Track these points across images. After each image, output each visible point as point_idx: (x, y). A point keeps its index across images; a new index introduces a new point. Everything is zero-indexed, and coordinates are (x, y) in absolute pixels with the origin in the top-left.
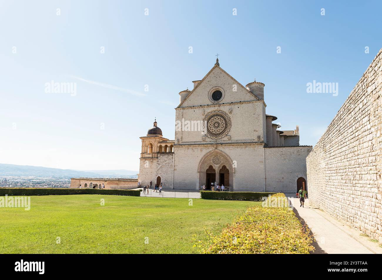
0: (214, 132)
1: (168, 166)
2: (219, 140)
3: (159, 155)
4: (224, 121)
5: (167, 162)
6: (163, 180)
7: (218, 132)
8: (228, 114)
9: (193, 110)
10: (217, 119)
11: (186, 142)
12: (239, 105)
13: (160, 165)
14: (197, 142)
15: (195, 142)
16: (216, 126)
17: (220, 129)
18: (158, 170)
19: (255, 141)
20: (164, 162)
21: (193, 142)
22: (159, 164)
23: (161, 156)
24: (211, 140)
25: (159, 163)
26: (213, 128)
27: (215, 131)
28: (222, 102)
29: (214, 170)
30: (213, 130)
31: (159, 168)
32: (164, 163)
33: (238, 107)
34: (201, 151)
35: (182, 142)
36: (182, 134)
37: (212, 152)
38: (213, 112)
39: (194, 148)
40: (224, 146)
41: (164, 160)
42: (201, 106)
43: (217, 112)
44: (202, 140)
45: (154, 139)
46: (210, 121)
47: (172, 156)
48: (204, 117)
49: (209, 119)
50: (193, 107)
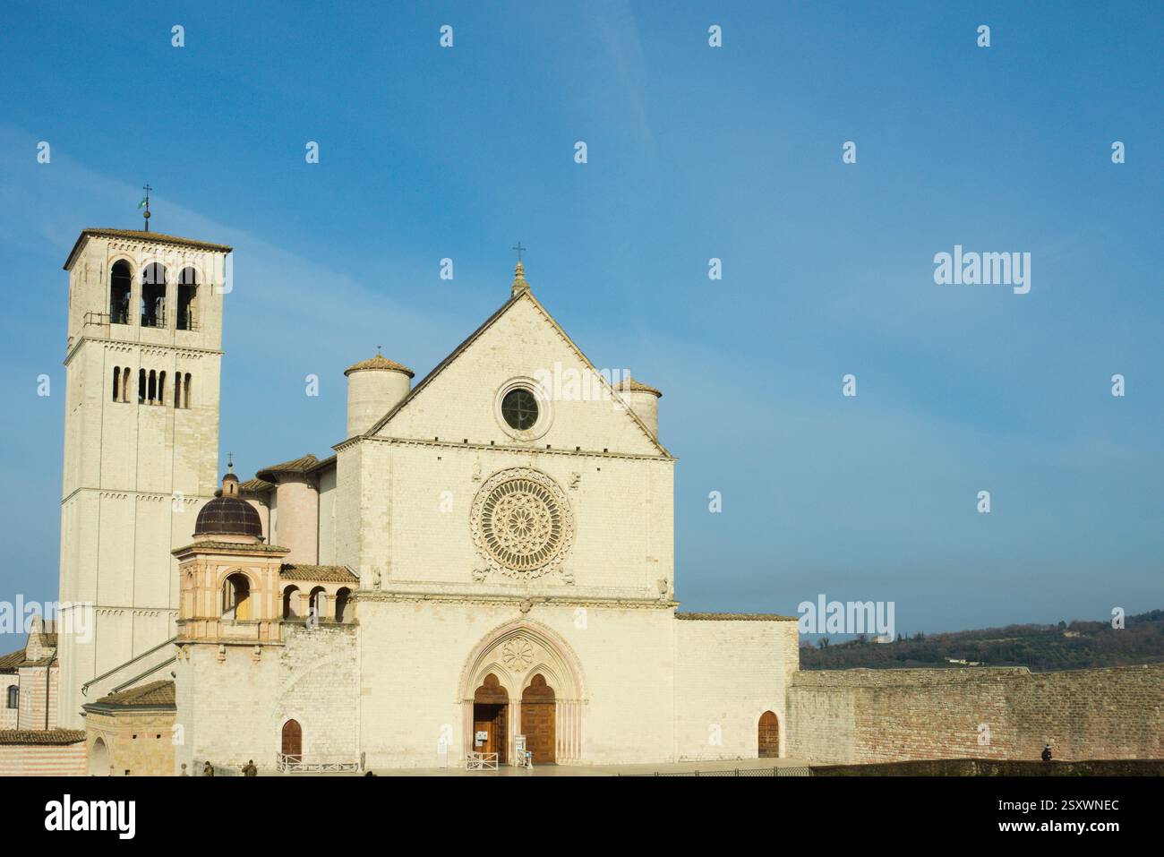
0: (513, 551)
1: (334, 674)
2: (535, 582)
3: (289, 630)
4: (548, 514)
5: (327, 659)
6: (310, 734)
7: (526, 553)
8: (566, 487)
9: (437, 451)
10: (524, 500)
11: (407, 583)
12: (601, 462)
13: (297, 675)
14: (452, 584)
15: (445, 583)
16: (520, 525)
17: (535, 541)
18: (286, 696)
19: (651, 596)
20: (313, 659)
21: (435, 583)
22: (291, 668)
23: (300, 636)
24: (504, 580)
25: (292, 662)
26: (511, 536)
27: (515, 546)
28: (542, 444)
29: (503, 692)
30: (511, 543)
31: (289, 684)
32: (314, 665)
33: (599, 469)
34: (470, 619)
35: (391, 582)
36: (390, 547)
37: (510, 626)
38: (511, 473)
39: (441, 608)
40: (551, 608)
41: (312, 652)
42: (466, 441)
43: (523, 473)
44: (470, 580)
45: (265, 560)
46: (497, 507)
47: (352, 637)
48: (477, 486)
49: (495, 497)
50: (436, 442)
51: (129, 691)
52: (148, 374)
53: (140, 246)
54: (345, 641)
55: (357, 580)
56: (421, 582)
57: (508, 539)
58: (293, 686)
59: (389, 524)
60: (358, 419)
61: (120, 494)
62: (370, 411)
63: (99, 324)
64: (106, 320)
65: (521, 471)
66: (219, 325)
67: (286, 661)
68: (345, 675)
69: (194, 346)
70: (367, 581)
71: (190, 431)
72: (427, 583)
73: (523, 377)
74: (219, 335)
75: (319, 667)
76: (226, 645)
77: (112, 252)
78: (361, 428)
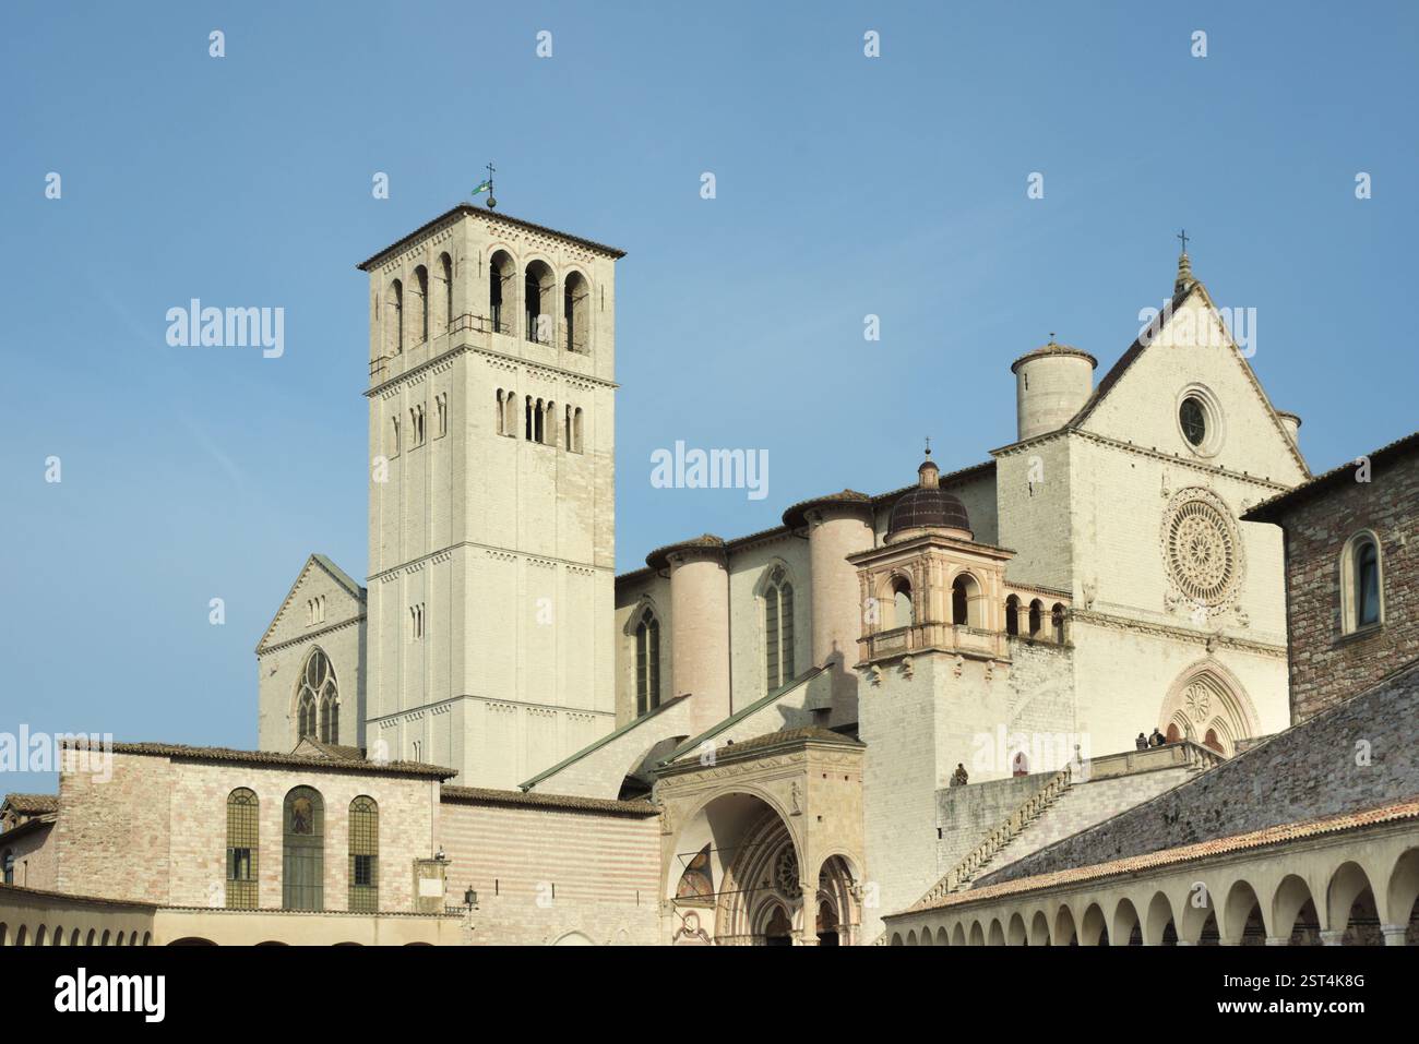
0: (1195, 582)
1: (1055, 704)
2: (1217, 620)
3: (1015, 645)
4: (1222, 544)
5: (1049, 685)
7: (1205, 585)
9: (1128, 457)
10: (1202, 525)
11: (1113, 605)
12: (1264, 492)
13: (1023, 701)
14: (1150, 611)
15: (1144, 611)
16: (1199, 552)
17: (1211, 574)
20: (1037, 683)
21: (1134, 609)
22: (1018, 691)
23: (1025, 654)
24: (1190, 613)
25: (1018, 684)
26: (1193, 565)
27: (1196, 577)
28: (1216, 463)
30: (1193, 573)
31: (1019, 707)
32: (1037, 691)
34: (1166, 654)
35: (1102, 603)
36: (1096, 561)
37: (1198, 667)
38: (1192, 493)
39: (1143, 638)
40: (1231, 650)
41: (1035, 675)
42: (1154, 449)
43: (1201, 495)
44: (1161, 609)
45: (990, 561)
46: (1180, 531)
47: (1070, 662)
48: (1165, 503)
49: (1178, 520)
50: (1128, 447)
51: (684, 761)
52: (533, 403)
53: (523, 235)
54: (1062, 665)
55: (1070, 596)
56: (1122, 606)
57: (1190, 567)
58: (1020, 714)
59: (1095, 534)
60: (1047, 413)
61: (513, 554)
62: (1064, 404)
63: (479, 330)
64: (487, 326)
65: (1200, 491)
66: (611, 351)
67: (1014, 683)
68: (1064, 704)
69: (584, 372)
70: (1079, 601)
71: (583, 483)
72: (1129, 608)
73: (1199, 384)
74: (611, 363)
75: (1043, 694)
76: (966, 656)
77: (494, 239)
78: (1052, 423)
